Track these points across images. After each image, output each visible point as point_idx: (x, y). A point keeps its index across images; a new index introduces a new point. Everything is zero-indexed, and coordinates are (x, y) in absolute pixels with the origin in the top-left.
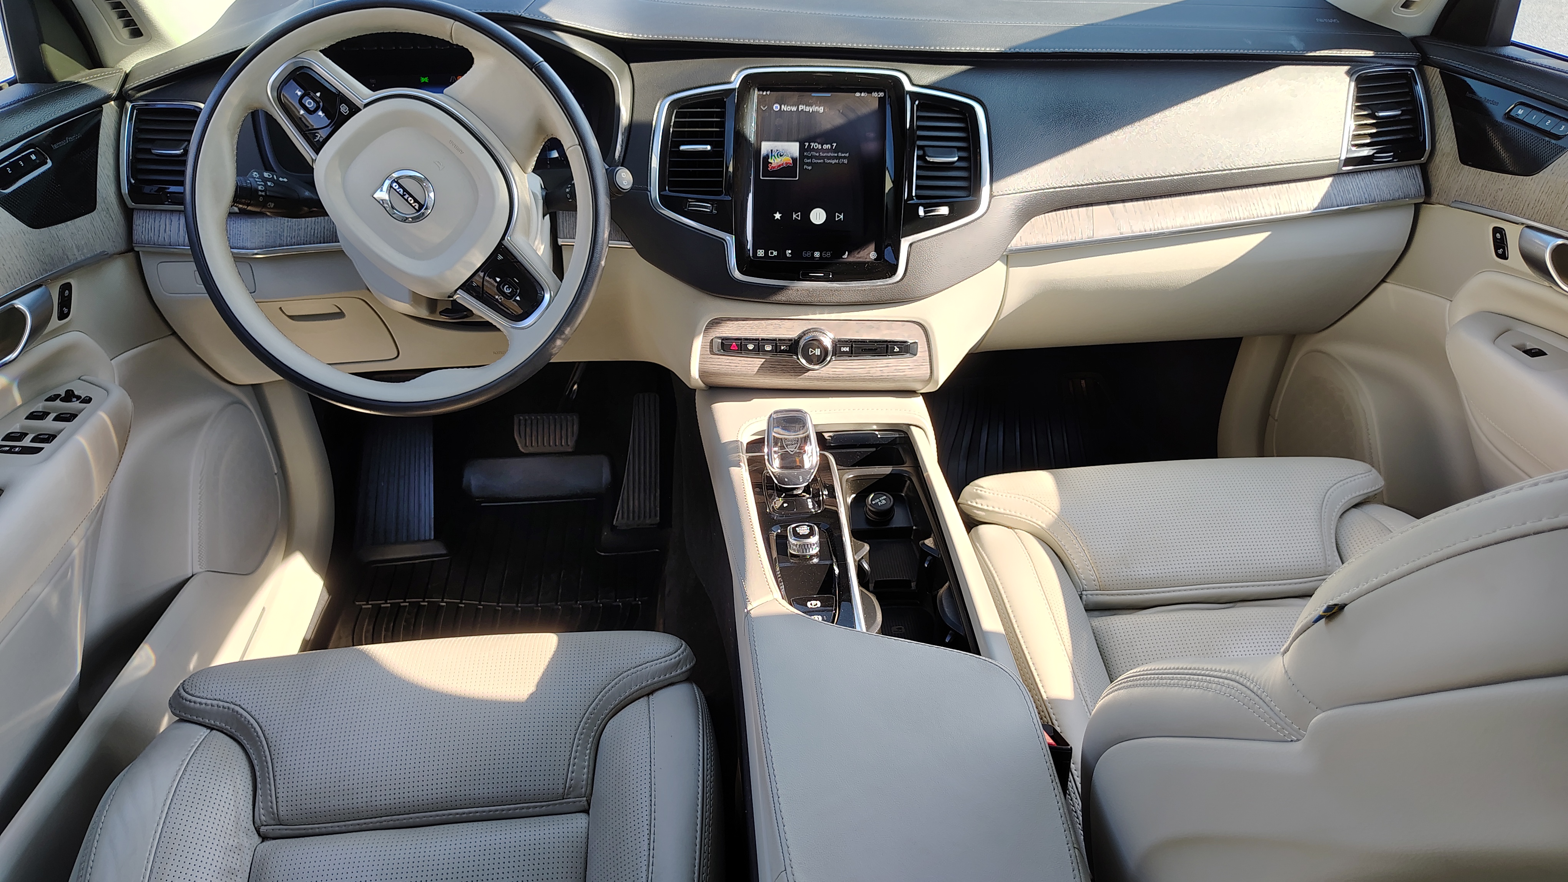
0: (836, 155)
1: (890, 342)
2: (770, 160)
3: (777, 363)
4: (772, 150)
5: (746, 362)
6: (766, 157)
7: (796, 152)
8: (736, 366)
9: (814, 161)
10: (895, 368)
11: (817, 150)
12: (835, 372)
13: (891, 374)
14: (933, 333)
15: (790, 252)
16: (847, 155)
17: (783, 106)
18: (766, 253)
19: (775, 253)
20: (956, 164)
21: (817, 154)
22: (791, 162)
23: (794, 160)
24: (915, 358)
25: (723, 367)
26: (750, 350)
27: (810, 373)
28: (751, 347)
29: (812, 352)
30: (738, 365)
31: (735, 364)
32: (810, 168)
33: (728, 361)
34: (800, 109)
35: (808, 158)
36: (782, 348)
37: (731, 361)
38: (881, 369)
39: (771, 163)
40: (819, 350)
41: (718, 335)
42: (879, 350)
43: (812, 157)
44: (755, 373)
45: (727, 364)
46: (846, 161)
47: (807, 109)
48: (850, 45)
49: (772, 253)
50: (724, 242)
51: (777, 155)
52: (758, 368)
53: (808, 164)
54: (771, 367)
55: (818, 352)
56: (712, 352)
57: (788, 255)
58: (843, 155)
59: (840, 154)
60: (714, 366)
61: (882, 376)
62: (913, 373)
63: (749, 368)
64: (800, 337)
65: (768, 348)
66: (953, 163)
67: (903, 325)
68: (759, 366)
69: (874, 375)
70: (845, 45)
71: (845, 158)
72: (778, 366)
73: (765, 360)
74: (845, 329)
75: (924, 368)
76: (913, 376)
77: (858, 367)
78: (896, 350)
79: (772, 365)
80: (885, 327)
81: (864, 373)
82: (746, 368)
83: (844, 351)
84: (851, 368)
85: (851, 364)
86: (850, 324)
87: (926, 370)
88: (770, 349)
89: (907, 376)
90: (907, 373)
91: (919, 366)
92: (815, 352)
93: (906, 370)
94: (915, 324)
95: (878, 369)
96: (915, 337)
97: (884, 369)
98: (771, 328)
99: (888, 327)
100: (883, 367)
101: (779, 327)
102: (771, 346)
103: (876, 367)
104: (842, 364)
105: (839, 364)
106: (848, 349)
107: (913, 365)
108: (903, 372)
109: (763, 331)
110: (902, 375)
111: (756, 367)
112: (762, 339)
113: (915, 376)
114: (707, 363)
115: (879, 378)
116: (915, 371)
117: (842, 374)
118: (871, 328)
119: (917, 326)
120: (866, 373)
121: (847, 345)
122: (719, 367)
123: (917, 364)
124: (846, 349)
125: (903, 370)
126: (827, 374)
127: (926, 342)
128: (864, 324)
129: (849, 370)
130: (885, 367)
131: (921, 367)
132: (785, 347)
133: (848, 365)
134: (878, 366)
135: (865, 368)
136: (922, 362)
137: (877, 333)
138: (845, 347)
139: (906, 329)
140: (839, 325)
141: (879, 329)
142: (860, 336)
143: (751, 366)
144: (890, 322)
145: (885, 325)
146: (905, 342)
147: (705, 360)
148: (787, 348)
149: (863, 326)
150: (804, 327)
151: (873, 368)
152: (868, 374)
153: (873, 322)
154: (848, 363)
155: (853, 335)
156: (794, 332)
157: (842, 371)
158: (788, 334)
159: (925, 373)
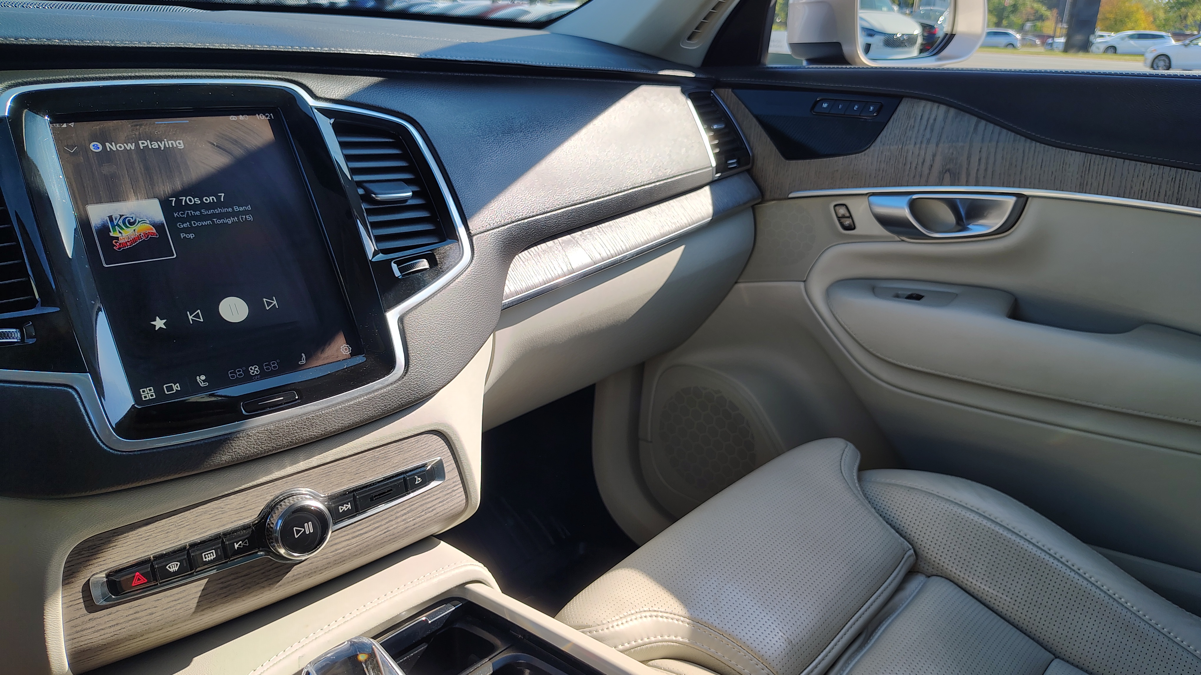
0: (230, 210)
1: (407, 472)
2: (112, 234)
3: (233, 577)
4: (111, 218)
5: (172, 598)
6: (104, 230)
7: (159, 216)
8: (152, 614)
9: (196, 224)
10: (420, 509)
11: (195, 207)
12: (336, 550)
13: (418, 520)
14: (456, 438)
15: (203, 377)
16: (249, 208)
17: (107, 144)
18: (159, 391)
19: (176, 387)
20: (410, 202)
21: (198, 213)
22: (154, 231)
23: (159, 227)
24: (444, 484)
25: (123, 626)
26: (175, 573)
27: (296, 570)
28: (173, 567)
29: (298, 532)
30: (154, 610)
31: (149, 611)
32: (192, 236)
33: (131, 611)
34: (141, 146)
35: (183, 220)
36: (236, 546)
37: (138, 609)
38: (404, 517)
39: (117, 238)
40: (310, 523)
41: (98, 570)
42: (394, 490)
43: (189, 219)
44: (193, 610)
45: (130, 618)
46: (250, 218)
47: (155, 145)
48: (199, 45)
49: (170, 389)
50: (70, 390)
51: (124, 223)
52: (196, 600)
53: (186, 230)
54: (222, 588)
55: (309, 528)
56: (91, 606)
57: (202, 385)
58: (241, 209)
59: (236, 209)
60: (103, 632)
61: (406, 528)
62: (446, 507)
63: (179, 607)
64: (265, 516)
65: (210, 556)
66: (405, 200)
67: (418, 442)
68: (198, 594)
69: (396, 531)
70: (191, 45)
71: (245, 212)
72: (236, 581)
73: (206, 580)
74: (338, 475)
75: (456, 491)
76: (446, 511)
77: (370, 528)
78: (418, 481)
79: (222, 583)
80: (394, 453)
81: (381, 535)
82: (173, 609)
83: (344, 510)
84: (361, 534)
85: (359, 528)
86: (342, 464)
87: (460, 496)
88: (213, 556)
89: (438, 515)
90: (438, 510)
91: (451, 494)
92: (303, 530)
93: (436, 506)
94: (432, 435)
95: (399, 520)
96: (437, 453)
97: (407, 516)
98: (205, 519)
99: (399, 451)
100: (405, 514)
101: (222, 511)
102: (214, 551)
103: (397, 518)
104: (346, 533)
105: (340, 535)
106: (349, 506)
107: (445, 493)
108: (433, 510)
109: (191, 530)
110: (433, 515)
111: (193, 598)
112: (193, 545)
113: (448, 510)
114: (84, 633)
115: (402, 533)
116: (448, 502)
117: (349, 550)
118: (375, 460)
119: (435, 436)
120: (385, 533)
121: (347, 501)
122: (112, 629)
123: (449, 489)
124: (346, 507)
125: (433, 508)
126: (324, 559)
127: (451, 456)
128: (365, 457)
129: (358, 538)
130: (408, 512)
131: (454, 493)
132: (241, 542)
133: (354, 532)
134: (399, 515)
135: (381, 525)
136: (454, 482)
137: (386, 464)
138: (345, 505)
139: (423, 444)
140: (327, 472)
141: (387, 458)
142: (362, 477)
143: (183, 600)
144: (400, 443)
145: (393, 448)
146: (424, 466)
147: (78, 629)
148: (246, 543)
149: (364, 461)
150: (266, 495)
151: (392, 521)
152: (387, 533)
153: (376, 449)
154: (354, 527)
155: (351, 481)
156: (251, 511)
157: (348, 545)
158: (241, 518)
159: (460, 502)
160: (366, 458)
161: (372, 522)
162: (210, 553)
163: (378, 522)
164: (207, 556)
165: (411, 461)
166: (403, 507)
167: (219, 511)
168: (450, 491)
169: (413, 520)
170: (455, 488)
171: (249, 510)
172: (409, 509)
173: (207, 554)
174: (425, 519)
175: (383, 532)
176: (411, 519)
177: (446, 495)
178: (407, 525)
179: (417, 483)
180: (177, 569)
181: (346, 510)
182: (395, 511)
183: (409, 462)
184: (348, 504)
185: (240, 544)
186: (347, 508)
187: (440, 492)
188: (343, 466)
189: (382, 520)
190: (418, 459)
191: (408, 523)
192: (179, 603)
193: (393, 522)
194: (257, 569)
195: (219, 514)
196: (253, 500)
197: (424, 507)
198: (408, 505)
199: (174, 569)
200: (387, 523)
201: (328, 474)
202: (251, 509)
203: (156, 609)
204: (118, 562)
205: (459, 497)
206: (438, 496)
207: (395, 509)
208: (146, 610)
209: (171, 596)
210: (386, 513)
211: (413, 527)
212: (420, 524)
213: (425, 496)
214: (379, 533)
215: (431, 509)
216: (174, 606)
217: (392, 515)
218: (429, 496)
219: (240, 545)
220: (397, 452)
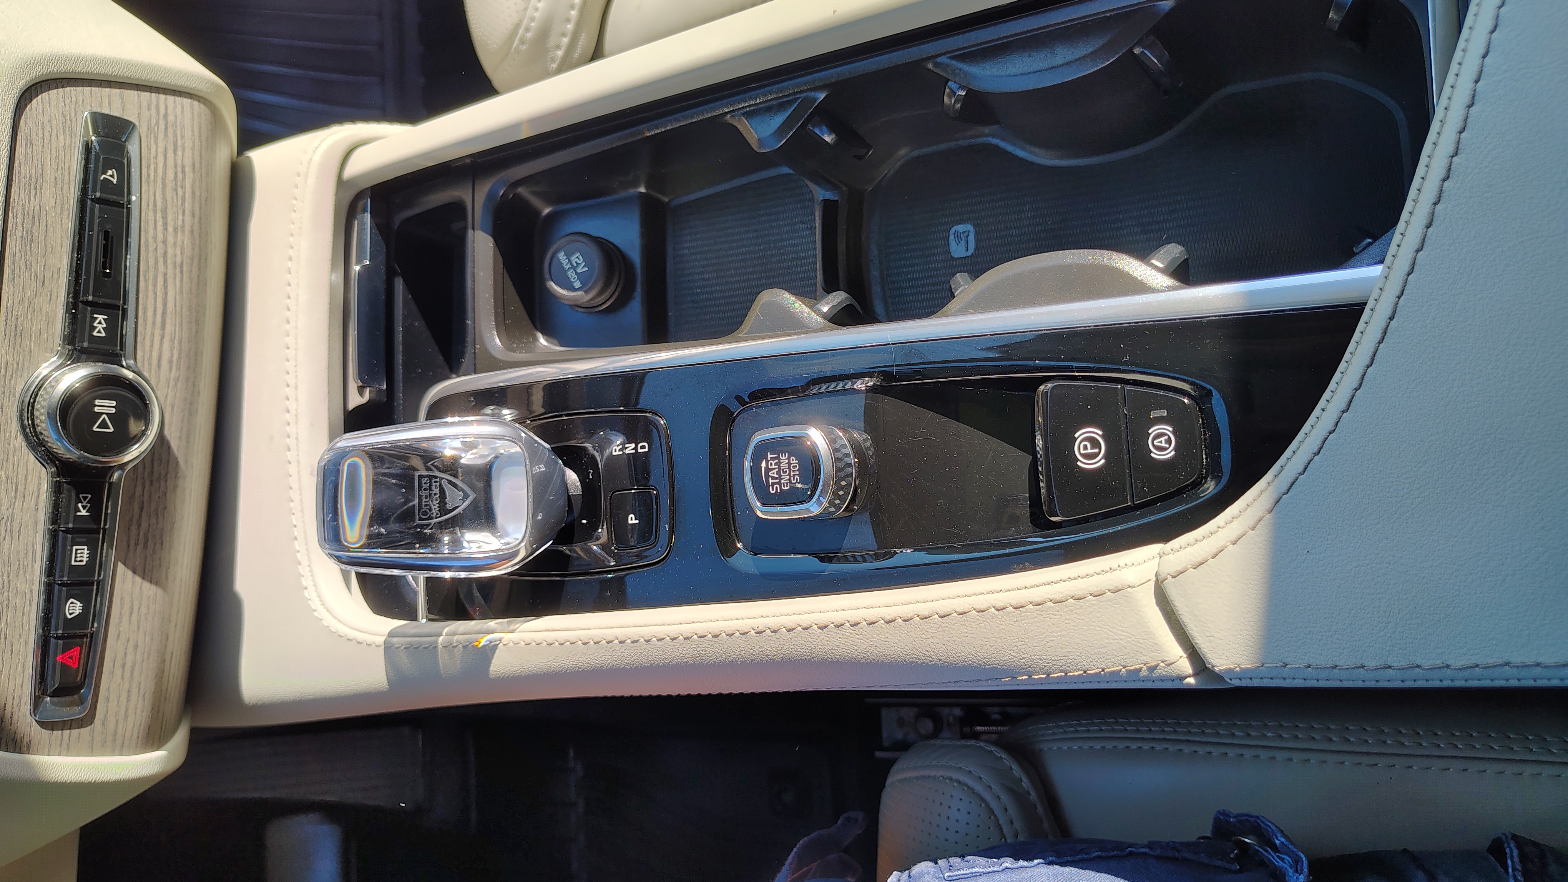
1: (84, 191)
3: (133, 528)
5: (126, 618)
8: (136, 647)
10: (169, 194)
12: (171, 362)
13: (187, 205)
14: (58, 59)
24: (142, 129)
25: (135, 684)
26: (85, 608)
27: (171, 435)
28: (73, 608)
29: (102, 426)
30: (131, 643)
31: (130, 649)
33: (118, 672)
36: (84, 513)
37: (118, 664)
38: (170, 229)
40: (97, 402)
41: (26, 710)
42: (108, 227)
44: (160, 592)
45: (127, 674)
52: (146, 585)
54: (145, 547)
55: (105, 406)
56: (82, 721)
60: (131, 711)
61: (192, 231)
62: (188, 144)
63: (144, 610)
64: (48, 456)
65: (79, 555)
67: (29, 142)
68: (138, 579)
69: (188, 253)
72: (144, 525)
73: (120, 564)
74: (29, 317)
75: (169, 111)
76: (197, 148)
77: (160, 294)
78: (112, 176)
79: (136, 544)
80: (32, 198)
81: (182, 281)
82: (143, 618)
83: (103, 328)
84: (164, 313)
85: (150, 313)
86: (10, 302)
87: (182, 108)
88: (83, 549)
89: (197, 165)
90: (188, 162)
91: (169, 123)
92: (104, 416)
93: (179, 162)
94: (28, 106)
95: (170, 239)
96: (73, 115)
97: (170, 223)
98: (10, 549)
99: (33, 187)
100: (165, 225)
101: (7, 521)
102: (75, 548)
103: (165, 242)
104: (148, 338)
105: (147, 348)
106: (101, 317)
107: (161, 135)
108: (183, 171)
109: (21, 572)
110: (192, 176)
111: (141, 589)
112: (50, 571)
113: (197, 143)
114: (120, 732)
115: (197, 242)
116: (183, 137)
117: (180, 342)
118: (31, 241)
119: (34, 101)
120: (181, 272)
121: (88, 315)
122: (133, 698)
123: (157, 123)
124: (100, 323)
125: (179, 169)
126: (176, 385)
127: (93, 89)
128: (15, 256)
129: (168, 321)
130: (165, 218)
131: (171, 118)
132: (80, 505)
133: (154, 323)
134: (160, 236)
135: (165, 275)
136: (149, 108)
137: (49, 222)
138: (95, 324)
139: (40, 135)
140: (13, 334)
141: (37, 217)
142: (56, 276)
143: (136, 603)
144: (15, 178)
145: (22, 195)
146: (88, 148)
147: (110, 738)
148: (85, 498)
149: (23, 261)
150: (11, 446)
151: (165, 253)
152: (185, 269)
153: (9, 229)
154: (145, 320)
155: (54, 298)
156: (30, 477)
157: (172, 341)
158: (36, 494)
159: (193, 113)
160: (18, 255)
161: (150, 287)
162: (76, 554)
163: (155, 278)
164: (78, 559)
165: (66, 173)
166: (151, 223)
167: (6, 525)
168: (162, 123)
169: (183, 214)
170: (162, 112)
171: (26, 480)
172: (159, 215)
173: (76, 557)
174: (193, 193)
175: (178, 275)
176: (180, 217)
177: (166, 135)
178: (187, 228)
179: (115, 181)
180: (79, 603)
181: (105, 326)
182: (151, 240)
183: (66, 178)
184: (97, 318)
185: (82, 506)
186: (103, 322)
187: (156, 144)
188: (16, 301)
189: (156, 269)
190: (68, 158)
191: (183, 227)
192: (139, 608)
193: (170, 251)
194: (139, 490)
195: (11, 526)
196: (11, 468)
197: (170, 185)
198: (151, 214)
199: (77, 609)
200: (165, 262)
201: (18, 332)
202: (26, 476)
203: (131, 640)
204: (26, 681)
205: (182, 112)
206: (161, 149)
207: (147, 240)
208: (125, 653)
209: (121, 618)
210: (147, 257)
211: (196, 219)
212: (197, 205)
213: (149, 175)
214: (178, 282)
215: (180, 175)
216: (139, 615)
217: (156, 249)
218: (152, 167)
219: (84, 507)
220: (33, 192)
